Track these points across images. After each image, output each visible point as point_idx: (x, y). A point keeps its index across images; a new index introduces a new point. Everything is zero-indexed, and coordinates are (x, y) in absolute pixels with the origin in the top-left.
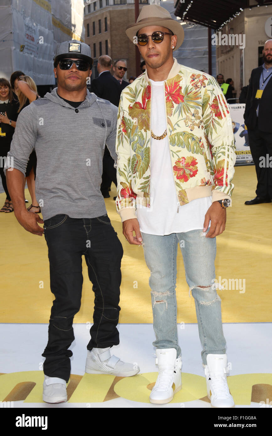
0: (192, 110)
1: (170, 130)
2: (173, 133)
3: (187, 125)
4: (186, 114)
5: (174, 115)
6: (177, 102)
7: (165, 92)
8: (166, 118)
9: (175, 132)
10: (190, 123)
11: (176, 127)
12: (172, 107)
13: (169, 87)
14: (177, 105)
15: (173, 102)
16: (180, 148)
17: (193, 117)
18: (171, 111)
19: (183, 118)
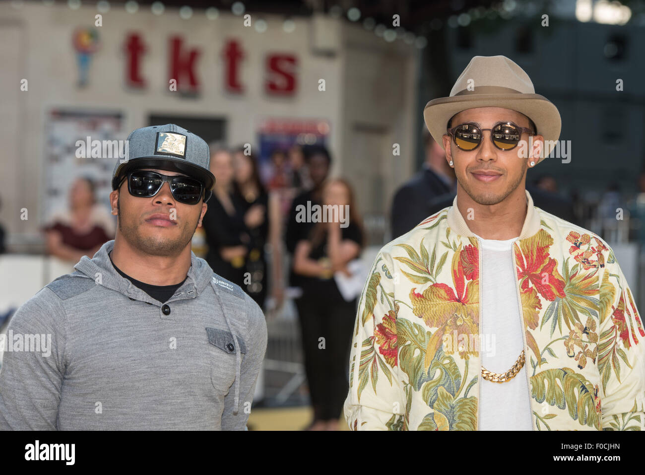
0: (584, 319)
1: (532, 361)
2: (539, 370)
3: (571, 354)
4: (569, 327)
5: (543, 326)
6: (549, 296)
7: (518, 270)
8: (524, 331)
9: (544, 367)
10: (577, 349)
11: (546, 355)
12: (536, 307)
13: (527, 257)
14: (549, 303)
15: (539, 295)
16: (555, 409)
17: (585, 334)
18: (536, 316)
19: (563, 335)
